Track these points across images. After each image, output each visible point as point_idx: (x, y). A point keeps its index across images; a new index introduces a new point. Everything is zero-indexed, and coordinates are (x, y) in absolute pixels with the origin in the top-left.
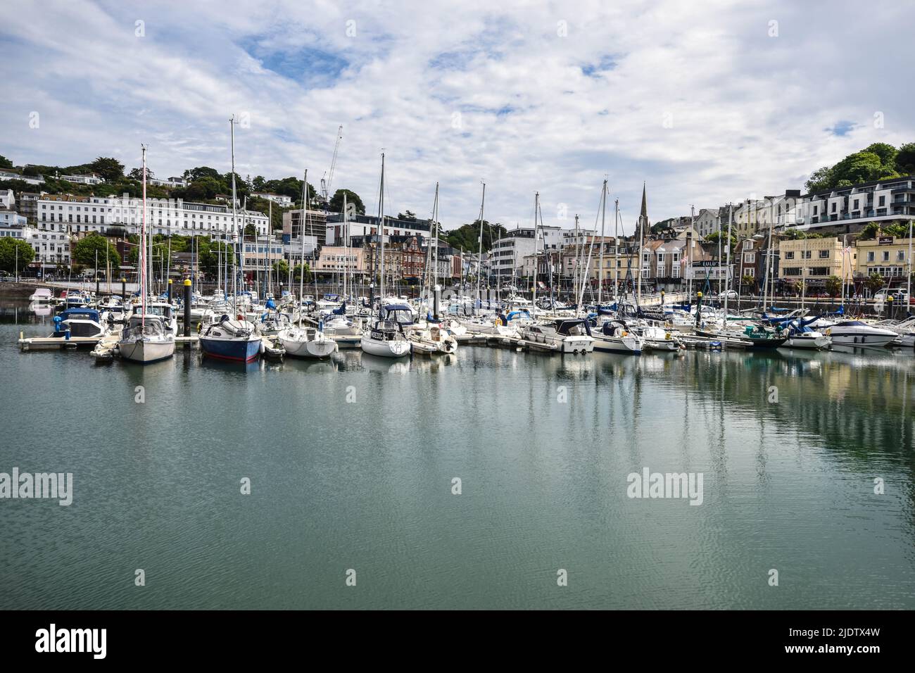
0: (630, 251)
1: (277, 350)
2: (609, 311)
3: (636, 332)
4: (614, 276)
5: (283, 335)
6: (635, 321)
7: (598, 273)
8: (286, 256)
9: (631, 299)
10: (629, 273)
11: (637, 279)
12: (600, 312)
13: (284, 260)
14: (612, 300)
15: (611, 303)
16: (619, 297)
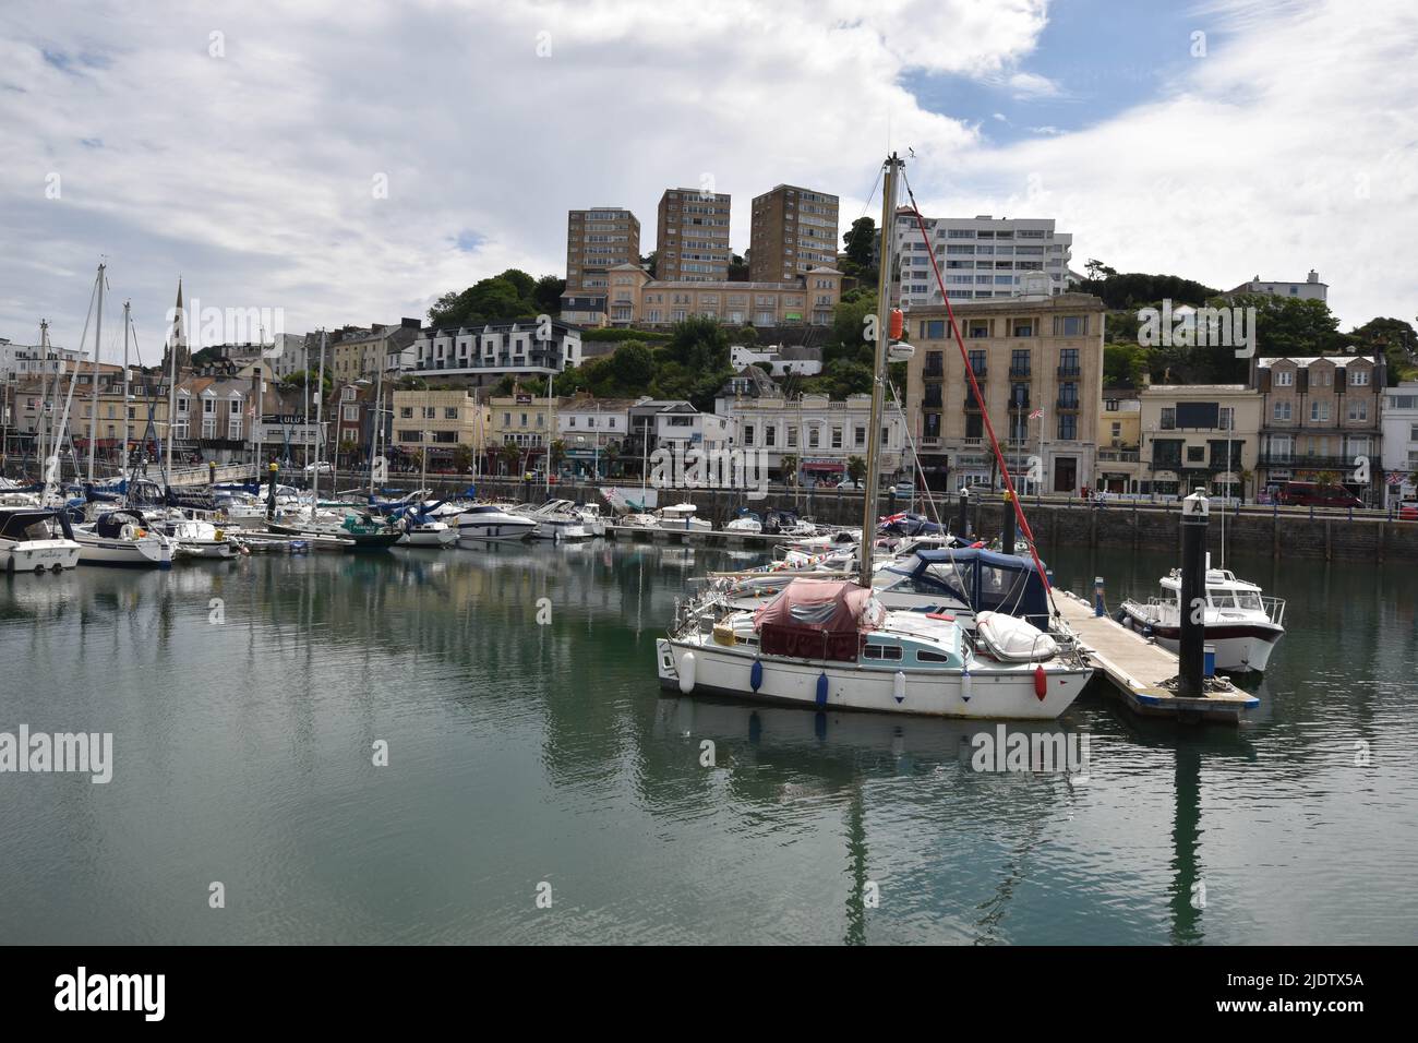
0: (152, 391)
2: (112, 494)
3: (162, 530)
4: (122, 433)
6: (160, 511)
7: (88, 427)
9: (154, 473)
10: (150, 428)
11: (165, 440)
12: (93, 495)
14: (120, 475)
15: (116, 480)
16: (131, 471)
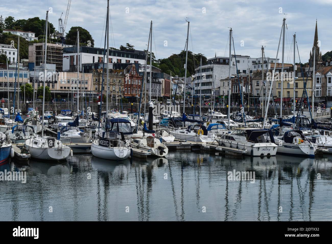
0: (304, 75)
1: (24, 154)
2: (289, 123)
3: (310, 140)
4: (293, 95)
5: (29, 143)
6: (309, 131)
7: (279, 92)
8: (31, 80)
9: (306, 114)
10: (305, 92)
11: (311, 97)
12: (282, 123)
13: (29, 83)
14: (292, 114)
15: (291, 116)
16: (297, 112)
